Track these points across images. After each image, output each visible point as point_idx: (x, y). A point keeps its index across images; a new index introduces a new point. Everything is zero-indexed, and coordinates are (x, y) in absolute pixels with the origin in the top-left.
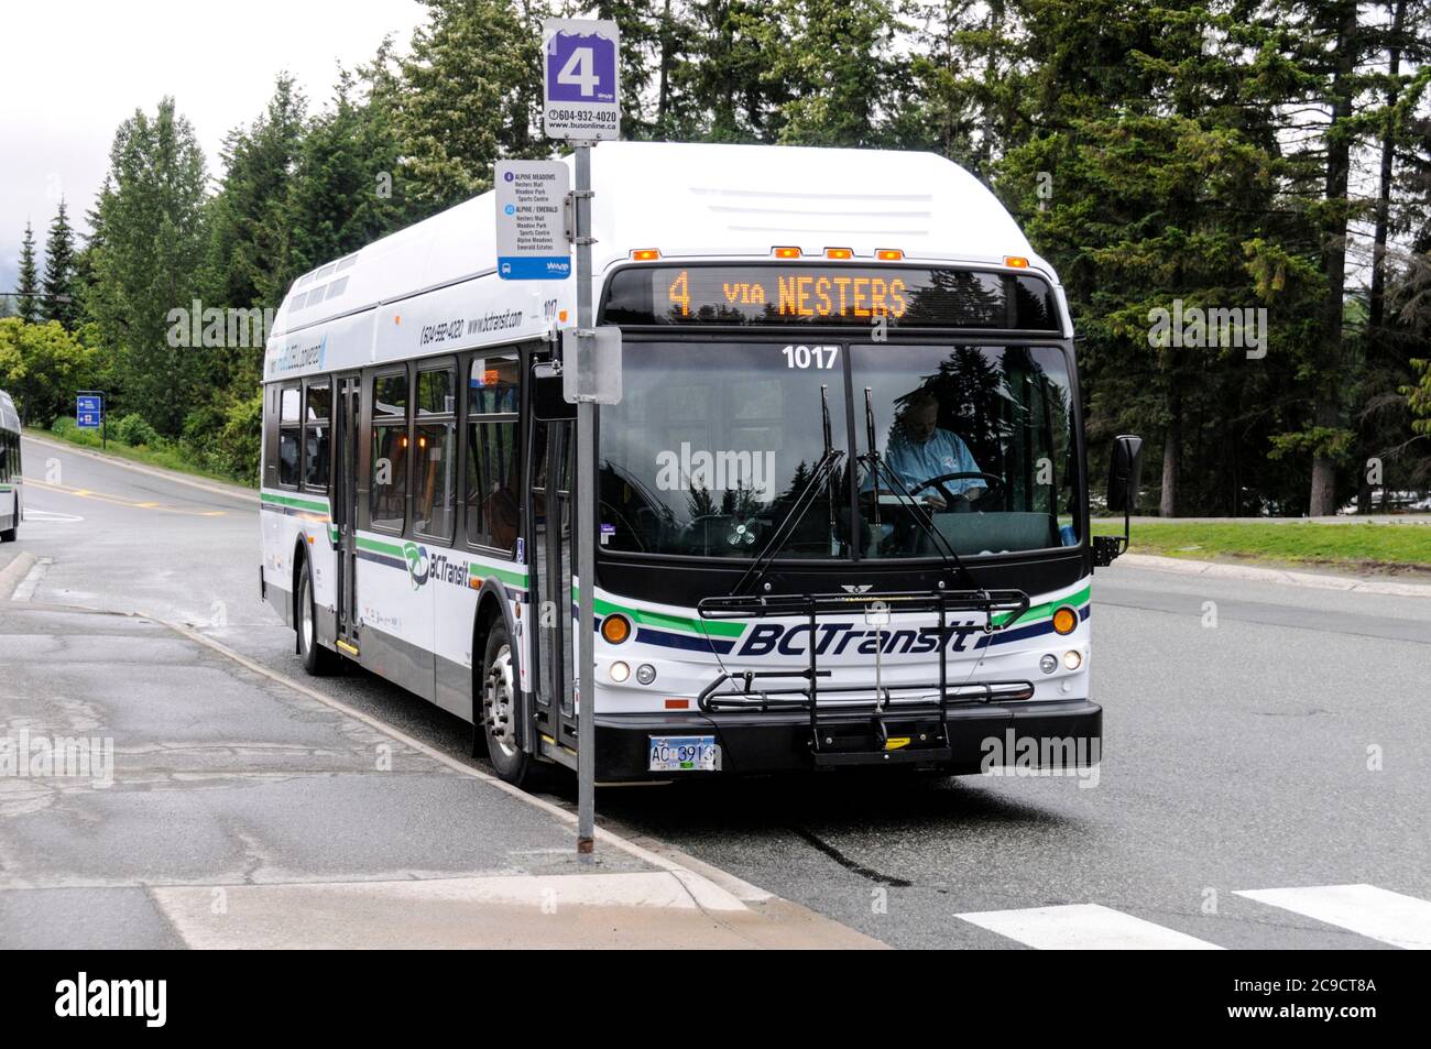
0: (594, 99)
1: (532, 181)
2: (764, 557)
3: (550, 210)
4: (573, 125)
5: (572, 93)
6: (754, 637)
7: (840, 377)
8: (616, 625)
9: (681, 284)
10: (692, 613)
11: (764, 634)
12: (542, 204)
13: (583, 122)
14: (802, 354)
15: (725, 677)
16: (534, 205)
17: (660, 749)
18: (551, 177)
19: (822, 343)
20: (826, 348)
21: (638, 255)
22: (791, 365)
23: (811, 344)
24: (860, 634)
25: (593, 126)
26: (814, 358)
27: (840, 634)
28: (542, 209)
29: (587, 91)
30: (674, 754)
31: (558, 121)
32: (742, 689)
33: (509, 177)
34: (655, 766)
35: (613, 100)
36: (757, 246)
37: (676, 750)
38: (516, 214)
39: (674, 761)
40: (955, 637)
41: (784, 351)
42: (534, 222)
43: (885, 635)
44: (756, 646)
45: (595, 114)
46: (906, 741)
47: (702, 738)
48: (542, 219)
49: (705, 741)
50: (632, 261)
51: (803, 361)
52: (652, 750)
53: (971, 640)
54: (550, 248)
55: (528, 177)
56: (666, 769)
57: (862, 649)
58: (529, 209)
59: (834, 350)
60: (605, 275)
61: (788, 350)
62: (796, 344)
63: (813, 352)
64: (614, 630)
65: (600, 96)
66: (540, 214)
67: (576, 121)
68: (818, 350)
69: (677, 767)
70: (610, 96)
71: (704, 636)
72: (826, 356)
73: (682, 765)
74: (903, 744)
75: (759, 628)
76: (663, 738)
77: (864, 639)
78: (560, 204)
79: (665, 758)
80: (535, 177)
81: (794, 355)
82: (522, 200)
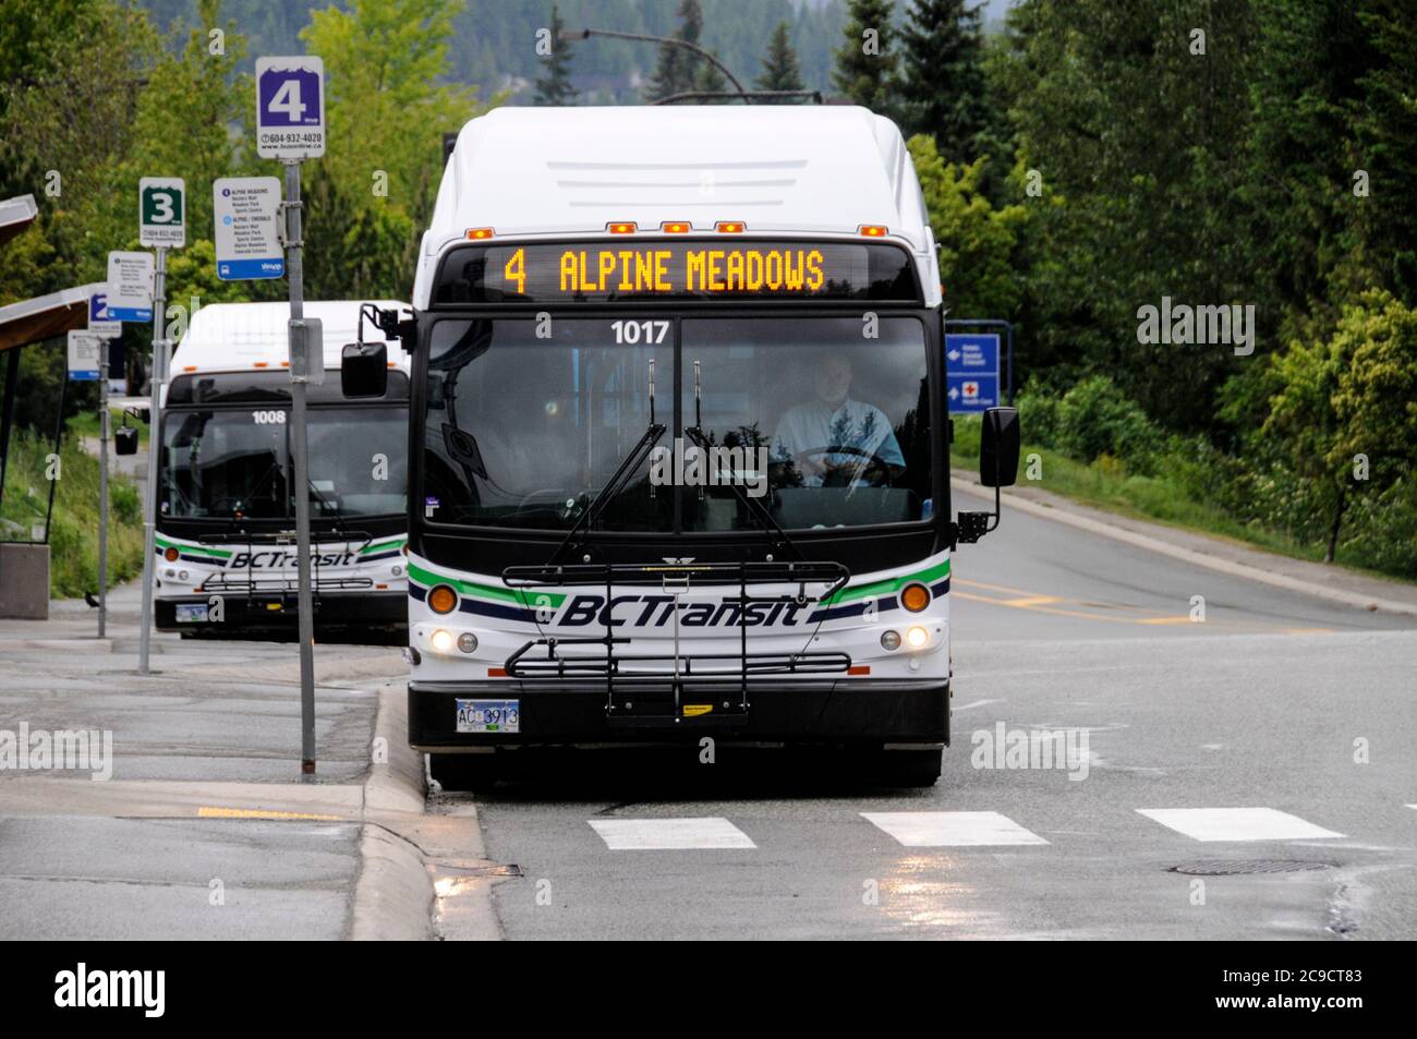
0: (302, 123)
1: (247, 195)
2: (578, 529)
3: (264, 219)
4: (283, 147)
5: (282, 119)
6: (574, 608)
7: (670, 352)
8: (444, 596)
9: (517, 263)
10: (497, 582)
11: (584, 605)
12: (256, 214)
13: (291, 143)
14: (632, 330)
15: (530, 644)
16: (249, 215)
17: (466, 711)
18: (264, 191)
19: (653, 319)
20: (657, 323)
21: (472, 234)
22: (619, 340)
23: (641, 320)
24: (683, 606)
25: (301, 146)
26: (643, 333)
27: (662, 607)
28: (256, 219)
29: (295, 117)
30: (480, 716)
31: (270, 144)
32: (547, 656)
33: (226, 193)
34: (462, 728)
35: (318, 124)
36: (592, 223)
37: (482, 713)
38: (233, 224)
39: (480, 724)
40: (784, 612)
41: (613, 327)
42: (249, 230)
43: (710, 607)
44: (576, 617)
45: (302, 136)
46: (709, 708)
47: (507, 701)
48: (257, 227)
49: (509, 704)
50: (467, 240)
51: (632, 335)
52: (459, 712)
53: (802, 615)
54: (264, 251)
55: (243, 192)
56: (473, 730)
57: (686, 622)
58: (244, 219)
59: (665, 325)
60: (440, 255)
61: (618, 325)
62: (625, 319)
63: (644, 327)
64: (443, 600)
65: (307, 120)
66: (255, 223)
67: (285, 143)
68: (648, 325)
69: (483, 729)
70: (316, 120)
71: (525, 607)
72: (656, 330)
73: (488, 727)
74: (703, 712)
75: (579, 599)
76: (469, 701)
77: (687, 611)
78: (273, 215)
79: (471, 720)
80: (250, 192)
81: (623, 330)
82: (238, 211)
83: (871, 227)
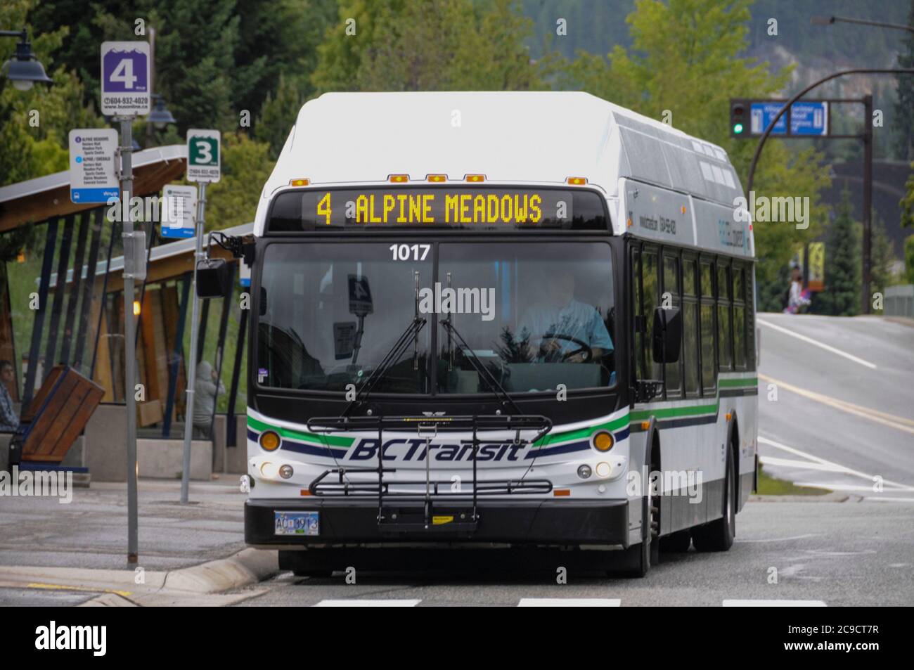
0: (134, 90)
1: (93, 142)
2: (362, 391)
3: (105, 159)
4: (120, 107)
5: (120, 87)
6: (361, 447)
7: (431, 266)
8: (271, 439)
9: (325, 203)
10: (304, 428)
11: (367, 445)
12: (99, 156)
13: (126, 105)
14: (404, 250)
15: (327, 473)
16: (94, 156)
17: (281, 520)
18: (106, 139)
19: (419, 243)
20: (422, 246)
21: (294, 183)
22: (395, 258)
23: (411, 244)
24: (437, 447)
25: (133, 107)
26: (412, 253)
27: (422, 447)
28: (100, 159)
29: (129, 85)
30: (291, 523)
31: (110, 105)
32: (338, 481)
33: (78, 140)
34: (278, 532)
35: (146, 90)
37: (293, 521)
38: (83, 162)
39: (291, 529)
40: (509, 451)
41: (391, 249)
42: (95, 167)
43: (456, 448)
44: (362, 454)
45: (134, 99)
46: (450, 519)
47: (310, 513)
48: (100, 164)
49: (311, 515)
50: (291, 187)
51: (404, 254)
52: (277, 521)
53: (521, 453)
54: (105, 182)
55: (90, 139)
56: (287, 533)
57: (439, 457)
58: (91, 159)
59: (428, 247)
60: (271, 197)
61: (394, 247)
62: (399, 243)
63: (412, 249)
64: (270, 441)
65: (137, 88)
66: (99, 162)
67: (122, 104)
68: (415, 248)
69: (293, 533)
70: (144, 88)
71: (326, 446)
72: (421, 251)
73: (297, 531)
74: (447, 521)
75: (364, 441)
76: (284, 512)
77: (440, 450)
78: (112, 156)
79: (285, 526)
80: (95, 139)
81: (399, 251)
82: (86, 153)
83: (575, 178)
